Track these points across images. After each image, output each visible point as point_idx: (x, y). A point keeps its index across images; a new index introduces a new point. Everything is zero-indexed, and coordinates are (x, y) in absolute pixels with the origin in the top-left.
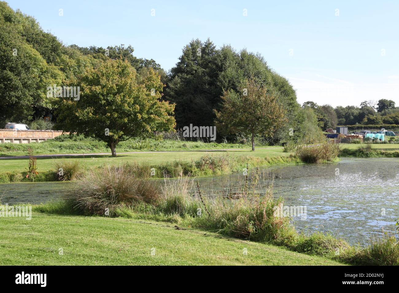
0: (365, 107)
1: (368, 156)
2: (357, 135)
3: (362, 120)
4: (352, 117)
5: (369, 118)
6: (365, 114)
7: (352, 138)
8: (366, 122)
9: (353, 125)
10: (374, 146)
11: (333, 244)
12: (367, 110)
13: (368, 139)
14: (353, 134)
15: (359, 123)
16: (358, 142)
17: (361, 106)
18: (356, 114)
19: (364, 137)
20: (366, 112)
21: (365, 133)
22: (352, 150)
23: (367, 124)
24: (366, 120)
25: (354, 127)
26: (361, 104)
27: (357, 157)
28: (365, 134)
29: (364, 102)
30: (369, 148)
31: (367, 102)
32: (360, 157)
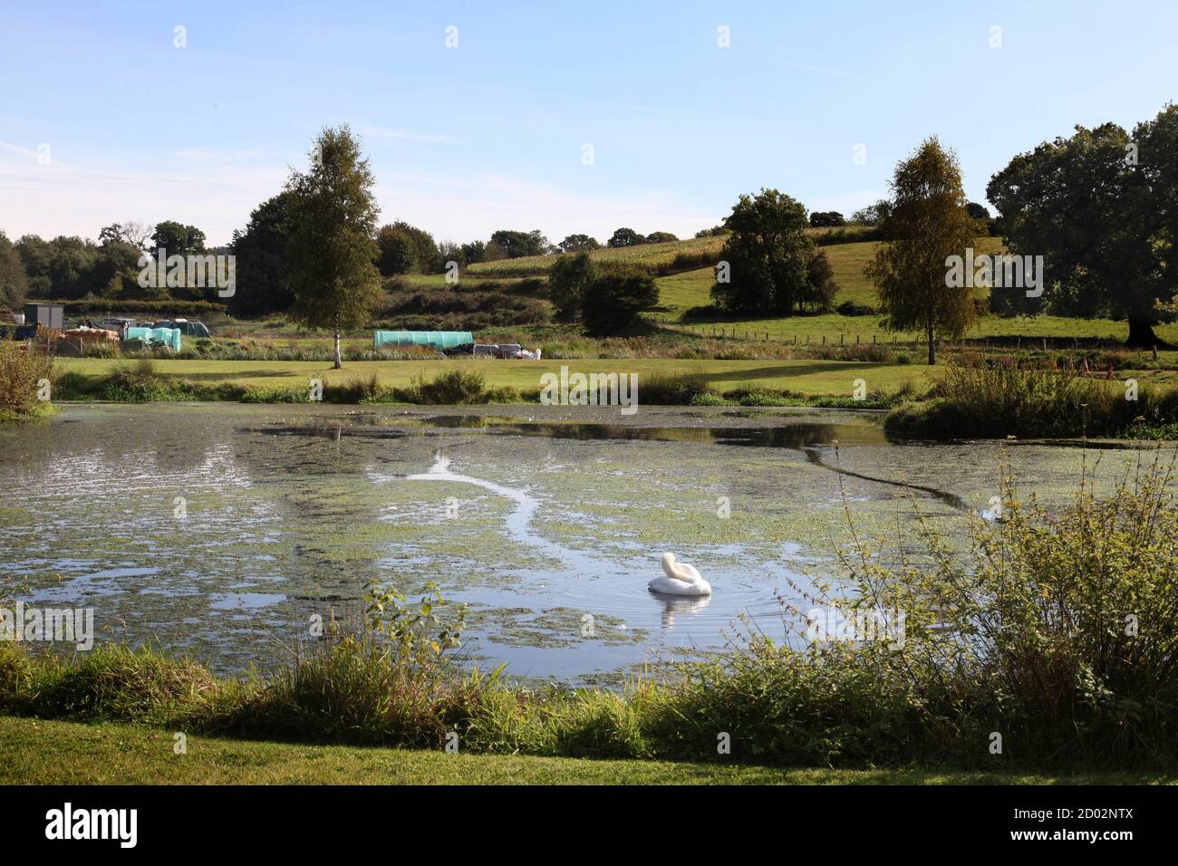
0: (115, 244)
1: (142, 397)
2: (102, 331)
3: (107, 285)
4: (74, 275)
5: (127, 279)
6: (116, 265)
7: (85, 341)
8: (118, 292)
9: (77, 298)
10: (161, 366)
11: (164, 678)
12: (123, 253)
13: (136, 344)
14: (85, 328)
15: (98, 294)
16: (104, 352)
17: (103, 239)
18: (87, 264)
19: (122, 338)
20: (118, 260)
21: (122, 324)
22: (93, 378)
23: (120, 296)
24: (117, 284)
25: (80, 304)
26: (100, 233)
27: (107, 399)
28: (122, 327)
29: (110, 226)
30: (145, 372)
31: (119, 227)
32: (119, 400)
